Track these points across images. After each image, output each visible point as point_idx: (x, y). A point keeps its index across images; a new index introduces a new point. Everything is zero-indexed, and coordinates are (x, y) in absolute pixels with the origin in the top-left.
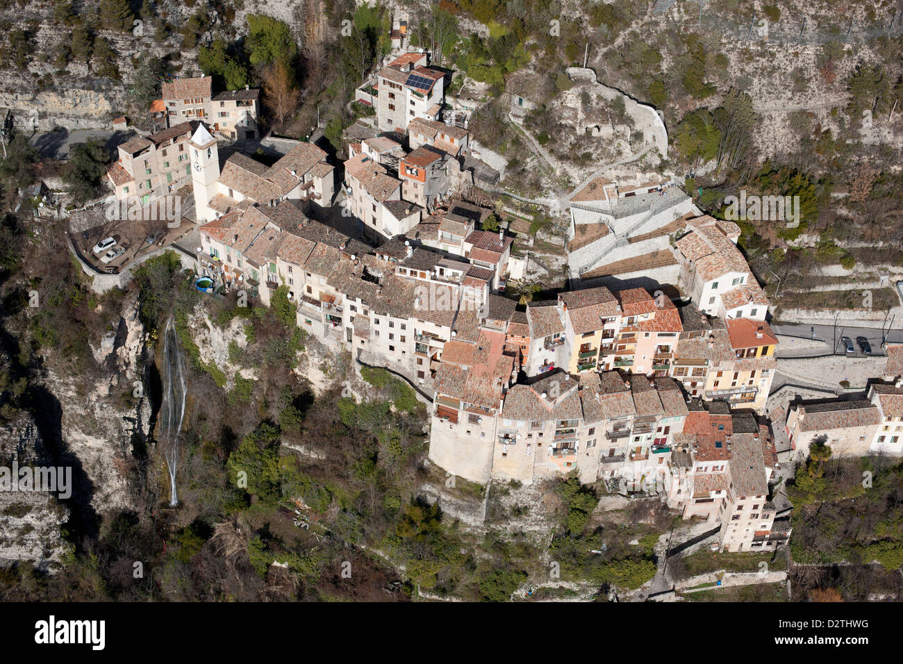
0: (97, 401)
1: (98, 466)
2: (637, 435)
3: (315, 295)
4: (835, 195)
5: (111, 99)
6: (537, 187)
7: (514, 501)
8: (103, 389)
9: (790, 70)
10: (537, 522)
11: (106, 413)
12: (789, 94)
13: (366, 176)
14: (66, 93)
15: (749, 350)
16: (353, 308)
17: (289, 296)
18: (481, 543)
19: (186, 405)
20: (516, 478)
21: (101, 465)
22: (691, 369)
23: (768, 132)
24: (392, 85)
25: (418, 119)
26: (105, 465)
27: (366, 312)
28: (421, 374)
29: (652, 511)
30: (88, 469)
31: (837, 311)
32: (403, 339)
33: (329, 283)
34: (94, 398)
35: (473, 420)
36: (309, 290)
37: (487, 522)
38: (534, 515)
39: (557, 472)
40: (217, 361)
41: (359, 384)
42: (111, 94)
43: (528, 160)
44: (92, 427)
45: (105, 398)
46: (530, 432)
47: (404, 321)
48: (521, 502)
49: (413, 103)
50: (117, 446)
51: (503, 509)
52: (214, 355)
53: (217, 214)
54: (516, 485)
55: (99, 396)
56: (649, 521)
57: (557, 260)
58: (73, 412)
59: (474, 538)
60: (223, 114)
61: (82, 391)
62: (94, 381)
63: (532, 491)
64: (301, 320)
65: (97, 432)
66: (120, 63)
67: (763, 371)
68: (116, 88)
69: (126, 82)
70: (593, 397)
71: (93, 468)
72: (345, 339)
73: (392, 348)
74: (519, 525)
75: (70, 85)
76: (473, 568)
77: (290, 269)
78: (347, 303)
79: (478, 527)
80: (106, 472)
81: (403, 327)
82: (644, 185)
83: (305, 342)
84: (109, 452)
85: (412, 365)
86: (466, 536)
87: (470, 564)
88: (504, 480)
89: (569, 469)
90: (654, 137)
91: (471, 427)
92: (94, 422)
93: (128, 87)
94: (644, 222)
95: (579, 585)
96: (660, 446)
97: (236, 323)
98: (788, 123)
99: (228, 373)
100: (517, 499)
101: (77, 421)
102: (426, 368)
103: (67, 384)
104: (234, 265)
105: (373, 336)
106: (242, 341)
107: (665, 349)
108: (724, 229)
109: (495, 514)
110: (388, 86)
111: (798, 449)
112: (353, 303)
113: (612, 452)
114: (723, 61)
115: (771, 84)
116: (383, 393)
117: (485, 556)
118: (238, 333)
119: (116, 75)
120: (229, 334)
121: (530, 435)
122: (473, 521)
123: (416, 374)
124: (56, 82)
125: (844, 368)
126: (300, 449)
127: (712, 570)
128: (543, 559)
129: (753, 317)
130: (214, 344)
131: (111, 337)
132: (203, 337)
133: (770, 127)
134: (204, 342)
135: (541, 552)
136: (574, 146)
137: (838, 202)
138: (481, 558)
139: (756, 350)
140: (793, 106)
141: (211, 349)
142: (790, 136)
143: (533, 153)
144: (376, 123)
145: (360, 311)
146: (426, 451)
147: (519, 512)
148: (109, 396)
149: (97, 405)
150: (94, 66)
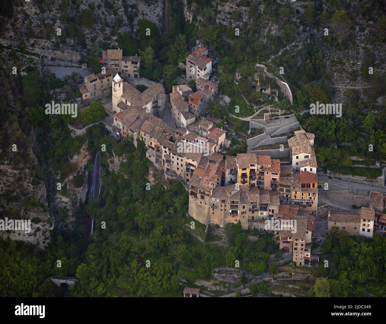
0: (68, 182)
2: (262, 212)
3: (153, 146)
5: (82, 55)
7: (217, 234)
8: (71, 177)
9: (350, 71)
10: (224, 243)
11: (71, 187)
12: (349, 81)
13: (177, 100)
14: (64, 51)
15: (307, 184)
16: (166, 152)
17: (144, 145)
20: (218, 224)
22: (285, 189)
23: (338, 97)
24: (192, 63)
25: (200, 78)
27: (170, 154)
28: (188, 180)
32: (182, 165)
33: (158, 141)
34: (67, 180)
35: (202, 197)
36: (151, 144)
37: (206, 240)
38: (223, 240)
39: (232, 223)
40: (115, 170)
42: (82, 53)
45: (71, 181)
46: (222, 204)
47: (182, 158)
48: (219, 234)
49: (199, 71)
52: (114, 168)
53: (121, 111)
54: (217, 226)
55: (69, 180)
60: (126, 67)
61: (63, 177)
63: (223, 230)
64: (147, 155)
65: (66, 195)
66: (86, 40)
67: (313, 194)
68: (84, 50)
69: (88, 48)
70: (246, 194)
72: (163, 164)
73: (178, 169)
74: (218, 243)
75: (66, 48)
77: (145, 135)
78: (164, 149)
79: (203, 242)
81: (182, 160)
82: (282, 115)
85: (184, 176)
88: (213, 224)
89: (237, 222)
90: (287, 95)
91: (202, 200)
102: (189, 178)
103: (57, 174)
104: (125, 131)
105: (171, 163)
107: (275, 180)
108: (308, 136)
110: (190, 63)
112: (166, 150)
113: (253, 218)
115: (341, 76)
118: (124, 159)
119: (85, 45)
120: (121, 159)
121: (221, 206)
122: (201, 239)
123: (186, 180)
124: (61, 46)
125: (353, 199)
129: (311, 172)
130: (115, 163)
132: (111, 160)
133: (339, 95)
134: (111, 162)
139: (310, 184)
141: (114, 165)
144: (186, 77)
145: (168, 153)
148: (73, 180)
150: (76, 40)
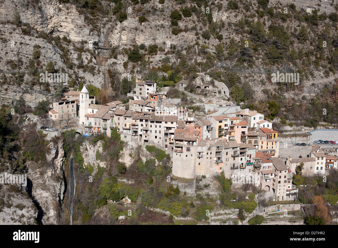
0: (47, 178)
1: (46, 204)
2: (241, 158)
3: (128, 126)
4: (282, 109)
5: (47, 98)
6: (192, 102)
7: (204, 183)
8: (49, 174)
9: (259, 80)
10: (213, 190)
11: (50, 183)
12: (261, 86)
14: (33, 94)
15: (270, 135)
16: (142, 125)
17: (118, 130)
18: (195, 199)
19: (76, 190)
20: (204, 175)
21: (47, 204)
22: (253, 140)
23: (257, 95)
24: (141, 85)
26: (49, 204)
27: (147, 125)
28: (166, 146)
29: (250, 188)
30: (42, 205)
31: (292, 138)
32: (160, 132)
33: (133, 120)
34: (46, 177)
35: (188, 149)
36: (125, 126)
37: (196, 191)
38: (212, 188)
39: (217, 172)
40: (91, 162)
41: (145, 154)
42: (47, 96)
43: (188, 97)
44: (45, 187)
45: (50, 177)
46: (208, 152)
47: (160, 124)
48: (207, 183)
49: (148, 89)
50: (54, 196)
51: (201, 187)
52: (89, 160)
54: (204, 177)
55: (48, 176)
56: (250, 191)
57: (203, 118)
58: (38, 182)
59: (192, 198)
61: (42, 174)
62: (46, 170)
63: (210, 179)
65: (47, 189)
66: (50, 88)
67: (275, 143)
68: (49, 94)
69: (52, 93)
70: (225, 143)
71: (44, 204)
72: (139, 140)
73: (156, 137)
74: (208, 191)
75: (35, 92)
76: (194, 207)
77: (119, 119)
78: (140, 124)
79: (193, 194)
80: (49, 206)
81: (160, 127)
82: (224, 104)
83: (124, 146)
84: (51, 198)
85: (163, 143)
86: (189, 197)
87: (192, 205)
88: (200, 176)
89: (221, 171)
90: (224, 92)
91: (187, 153)
92: (46, 186)
93: (53, 95)
94: (227, 110)
95: (231, 211)
96: (249, 163)
97: (99, 143)
98: (262, 92)
99: (94, 167)
100: (205, 182)
101: (39, 185)
102: (168, 143)
103: (36, 172)
104: (97, 125)
105: (149, 133)
106: (101, 150)
107: (243, 133)
109: (199, 188)
110: (139, 87)
111: (292, 172)
112: (142, 123)
113: (234, 165)
114: (239, 78)
115: (255, 83)
116: (153, 156)
117: (197, 202)
118: (100, 147)
119: (49, 91)
120: (96, 147)
121: (207, 154)
122: (191, 191)
123: (164, 147)
124: (30, 91)
125: (299, 151)
126: (125, 180)
127: (276, 205)
128: (217, 202)
129: (268, 128)
130: (90, 156)
131: (55, 149)
132: (86, 154)
134: (86, 155)
135: (216, 200)
136: (201, 92)
137: (283, 111)
138: (196, 204)
139: (272, 135)
140: (262, 88)
141: (89, 158)
142: (264, 96)
143: (189, 96)
145: (145, 126)
146: (171, 172)
147: (206, 186)
148: (51, 177)
149: (47, 179)
150: (42, 88)
